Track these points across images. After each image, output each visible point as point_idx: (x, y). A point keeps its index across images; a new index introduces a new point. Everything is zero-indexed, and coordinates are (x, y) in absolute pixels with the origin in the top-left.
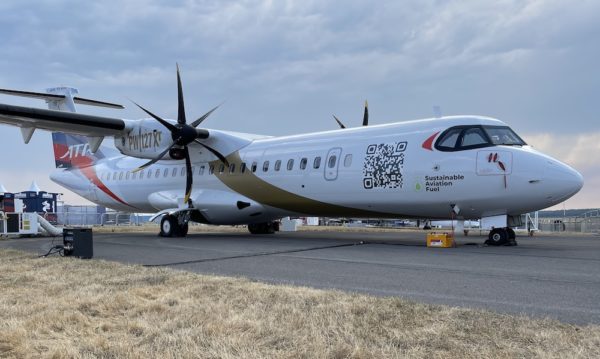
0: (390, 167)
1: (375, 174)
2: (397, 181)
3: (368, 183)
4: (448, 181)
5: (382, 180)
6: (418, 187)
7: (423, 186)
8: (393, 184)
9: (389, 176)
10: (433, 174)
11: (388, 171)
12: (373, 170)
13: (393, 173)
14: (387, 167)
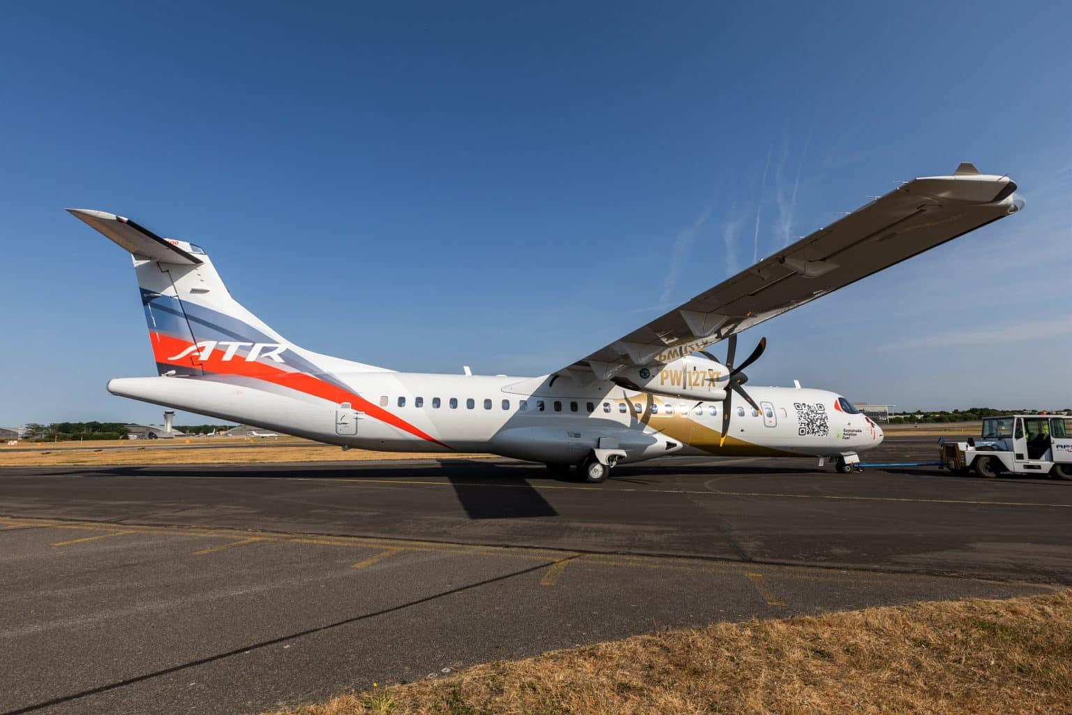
0: (819, 421)
1: (808, 424)
2: (824, 431)
3: (802, 431)
4: (855, 433)
5: (814, 430)
6: (838, 436)
7: (842, 435)
8: (821, 433)
9: (819, 427)
10: (848, 428)
11: (818, 423)
12: (807, 422)
13: (822, 425)
14: (817, 421)
